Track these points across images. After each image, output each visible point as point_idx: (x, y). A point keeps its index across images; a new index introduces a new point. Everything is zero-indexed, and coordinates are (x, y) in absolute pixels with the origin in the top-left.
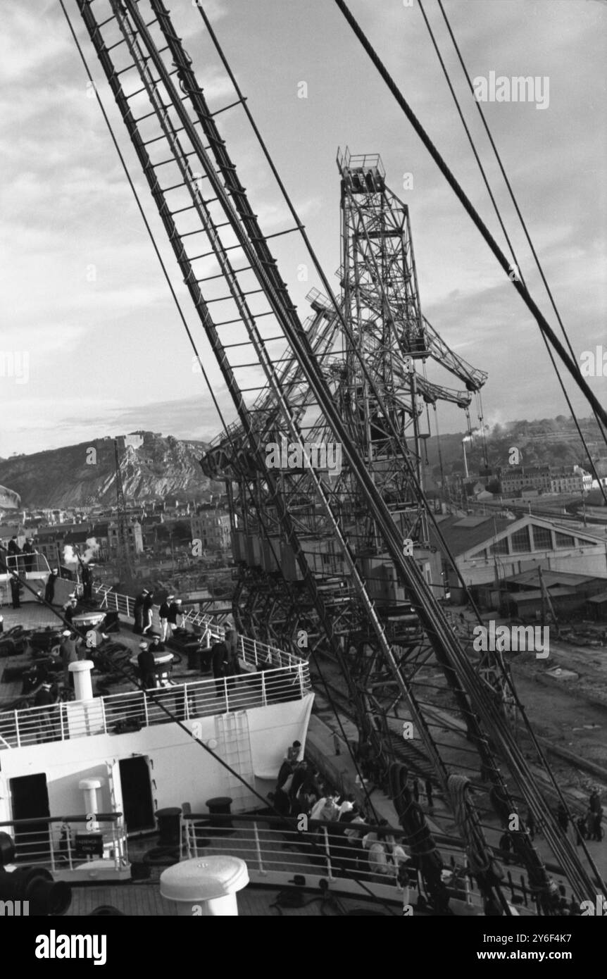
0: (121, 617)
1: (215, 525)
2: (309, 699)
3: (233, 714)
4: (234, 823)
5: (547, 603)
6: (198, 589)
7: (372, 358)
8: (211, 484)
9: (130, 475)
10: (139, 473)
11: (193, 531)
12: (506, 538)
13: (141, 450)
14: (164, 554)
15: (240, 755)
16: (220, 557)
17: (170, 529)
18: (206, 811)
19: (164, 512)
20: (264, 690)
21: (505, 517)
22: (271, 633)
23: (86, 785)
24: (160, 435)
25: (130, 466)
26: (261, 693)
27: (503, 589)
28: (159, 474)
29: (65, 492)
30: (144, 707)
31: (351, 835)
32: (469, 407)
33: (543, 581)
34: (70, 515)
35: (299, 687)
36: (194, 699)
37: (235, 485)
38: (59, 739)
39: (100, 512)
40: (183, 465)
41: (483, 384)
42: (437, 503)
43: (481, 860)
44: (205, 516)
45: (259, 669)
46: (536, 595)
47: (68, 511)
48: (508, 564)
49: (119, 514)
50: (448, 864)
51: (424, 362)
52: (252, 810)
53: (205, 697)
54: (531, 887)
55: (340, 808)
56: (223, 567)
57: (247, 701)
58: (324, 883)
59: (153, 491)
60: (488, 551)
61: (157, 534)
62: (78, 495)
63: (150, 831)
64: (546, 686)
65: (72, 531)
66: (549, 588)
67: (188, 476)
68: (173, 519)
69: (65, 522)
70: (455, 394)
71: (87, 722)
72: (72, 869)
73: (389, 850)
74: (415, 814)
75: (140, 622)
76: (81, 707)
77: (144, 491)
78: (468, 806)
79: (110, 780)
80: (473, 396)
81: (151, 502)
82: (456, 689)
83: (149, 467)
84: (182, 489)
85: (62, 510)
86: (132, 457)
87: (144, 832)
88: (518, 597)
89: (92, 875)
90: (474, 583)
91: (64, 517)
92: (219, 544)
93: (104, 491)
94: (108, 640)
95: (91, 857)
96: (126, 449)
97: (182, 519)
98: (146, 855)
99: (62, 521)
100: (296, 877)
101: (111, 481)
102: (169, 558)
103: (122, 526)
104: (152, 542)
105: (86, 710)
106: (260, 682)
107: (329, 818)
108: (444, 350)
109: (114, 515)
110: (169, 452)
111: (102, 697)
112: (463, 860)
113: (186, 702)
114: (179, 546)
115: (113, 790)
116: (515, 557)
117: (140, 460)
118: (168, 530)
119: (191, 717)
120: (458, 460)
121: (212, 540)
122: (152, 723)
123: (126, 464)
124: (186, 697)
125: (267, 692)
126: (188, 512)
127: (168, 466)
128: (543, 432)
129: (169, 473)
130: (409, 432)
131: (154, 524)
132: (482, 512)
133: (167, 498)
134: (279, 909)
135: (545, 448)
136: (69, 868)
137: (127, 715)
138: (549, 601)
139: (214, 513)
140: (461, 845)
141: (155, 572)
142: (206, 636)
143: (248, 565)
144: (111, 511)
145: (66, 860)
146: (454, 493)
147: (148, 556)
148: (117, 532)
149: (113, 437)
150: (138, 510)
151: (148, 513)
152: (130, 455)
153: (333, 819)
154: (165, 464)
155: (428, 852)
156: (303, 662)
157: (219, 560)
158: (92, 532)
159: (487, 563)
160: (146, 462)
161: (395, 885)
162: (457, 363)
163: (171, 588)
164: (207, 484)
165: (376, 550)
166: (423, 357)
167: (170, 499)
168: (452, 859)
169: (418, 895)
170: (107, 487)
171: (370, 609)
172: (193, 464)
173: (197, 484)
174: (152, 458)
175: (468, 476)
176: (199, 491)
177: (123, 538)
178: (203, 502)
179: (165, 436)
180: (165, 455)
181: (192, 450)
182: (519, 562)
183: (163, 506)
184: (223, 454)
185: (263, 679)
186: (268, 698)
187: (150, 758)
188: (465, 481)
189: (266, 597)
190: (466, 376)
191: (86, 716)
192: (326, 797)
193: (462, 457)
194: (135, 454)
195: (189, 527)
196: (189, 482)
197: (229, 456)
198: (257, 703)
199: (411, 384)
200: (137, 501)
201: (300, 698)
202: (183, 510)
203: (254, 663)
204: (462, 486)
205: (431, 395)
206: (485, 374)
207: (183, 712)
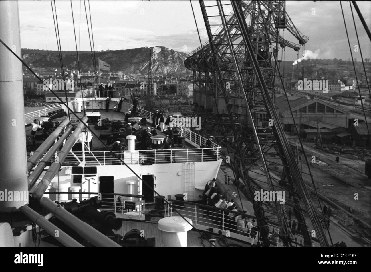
0: (148, 120)
1: (186, 88)
2: (220, 161)
3: (189, 163)
4: (185, 204)
5: (319, 135)
6: (177, 112)
7: (261, 26)
8: (186, 71)
9: (154, 63)
10: (158, 63)
11: (177, 89)
12: (306, 107)
13: (159, 54)
14: (164, 97)
15: (190, 179)
16: (187, 101)
17: (168, 87)
18: (174, 199)
19: (166, 80)
20: (203, 155)
21: (306, 98)
22: (205, 133)
23: (129, 183)
24: (168, 48)
25: (154, 60)
26: (201, 157)
27: (302, 127)
28: (166, 64)
29: (127, 67)
30: (154, 156)
31: (231, 215)
32: (299, 51)
33: (319, 126)
34: (128, 77)
35: (217, 156)
36: (174, 155)
37: (197, 72)
38: (120, 164)
39: (140, 77)
40: (176, 62)
41: (307, 42)
42: (279, 89)
43: (285, 232)
44: (182, 84)
45: (201, 147)
46: (316, 131)
47: (128, 75)
48: (305, 117)
49: (148, 79)
50: (272, 232)
51: (284, 30)
52: (192, 200)
53: (179, 155)
54: (304, 245)
55: (227, 204)
56: (188, 105)
57: (195, 159)
58: (220, 232)
59: (163, 71)
60: (298, 111)
61: (163, 88)
62: (132, 69)
63: (152, 203)
64: (314, 167)
65: (129, 83)
66: (321, 128)
67: (177, 66)
68: (170, 83)
69: (126, 79)
70: (293, 45)
71: (132, 159)
72: (122, 214)
73: (246, 222)
74: (261, 211)
75: (155, 123)
76: (130, 153)
77: (159, 71)
78: (283, 211)
79: (138, 182)
80: (301, 46)
81: (161, 75)
82: (285, 166)
83: (162, 61)
84: (174, 72)
85: (126, 74)
86: (155, 56)
87: (149, 203)
88: (308, 131)
89: (130, 217)
90: (290, 123)
91: (126, 77)
92: (187, 96)
93: (143, 69)
94: (142, 128)
95: (128, 210)
96: (153, 53)
97: (173, 84)
98: (149, 212)
99: (125, 79)
100: (209, 228)
101: (146, 65)
102: (166, 99)
103: (149, 83)
104: (160, 92)
105: (132, 154)
106: (201, 152)
107: (223, 208)
108: (292, 26)
109: (146, 79)
110: (171, 56)
111: (138, 150)
112: (278, 231)
113: (171, 156)
114: (171, 94)
115: (139, 186)
116: (309, 114)
117: (158, 58)
118: (167, 87)
119: (173, 162)
120: (290, 72)
121: (184, 93)
122: (156, 163)
123: (153, 59)
124: (171, 154)
125: (204, 157)
126: (176, 81)
127: (170, 61)
128: (327, 65)
129: (170, 64)
130: (273, 59)
131: (162, 84)
132: (297, 95)
133: (168, 74)
134: (202, 240)
135: (327, 71)
136: (121, 213)
137: (147, 158)
138: (320, 134)
139: (186, 82)
140: (278, 225)
141: (161, 104)
142: (181, 132)
143: (199, 105)
144: (145, 77)
145: (121, 210)
146: (286, 86)
147: (158, 97)
148: (147, 86)
149: (149, 47)
150: (156, 78)
151: (160, 79)
152: (155, 55)
153: (224, 208)
154: (168, 61)
155: (264, 226)
156: (219, 147)
157: (187, 102)
158: (137, 84)
159: (296, 116)
160: (161, 59)
161: (249, 236)
162: (296, 32)
163: (166, 111)
164: (185, 70)
165: (253, 105)
166: (284, 28)
167: (169, 75)
168: (273, 230)
169: (257, 241)
170: (144, 67)
171: (254, 130)
172: (180, 62)
173: (181, 70)
174: (164, 57)
175: (293, 79)
176: (181, 73)
177: (149, 88)
178: (183, 78)
179: (170, 49)
180: (169, 57)
181: (180, 56)
182: (310, 117)
183: (166, 78)
184: (194, 59)
185: (203, 151)
186: (204, 159)
187: (155, 176)
188: (292, 81)
189: (205, 119)
190: (300, 38)
191: (132, 157)
192: (223, 199)
193: (292, 71)
194: (157, 55)
195: (176, 87)
196: (177, 69)
197: (196, 60)
198: (199, 160)
199: (277, 39)
200: (156, 74)
201: (216, 160)
202: (174, 80)
203: (199, 145)
204: (290, 83)
205: (284, 44)
206: (308, 38)
207: (169, 160)
